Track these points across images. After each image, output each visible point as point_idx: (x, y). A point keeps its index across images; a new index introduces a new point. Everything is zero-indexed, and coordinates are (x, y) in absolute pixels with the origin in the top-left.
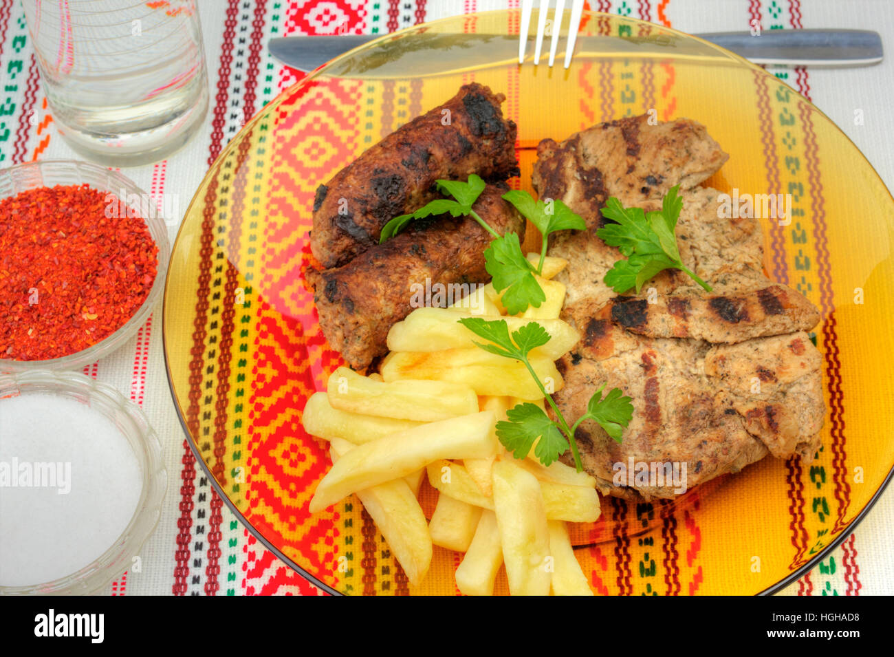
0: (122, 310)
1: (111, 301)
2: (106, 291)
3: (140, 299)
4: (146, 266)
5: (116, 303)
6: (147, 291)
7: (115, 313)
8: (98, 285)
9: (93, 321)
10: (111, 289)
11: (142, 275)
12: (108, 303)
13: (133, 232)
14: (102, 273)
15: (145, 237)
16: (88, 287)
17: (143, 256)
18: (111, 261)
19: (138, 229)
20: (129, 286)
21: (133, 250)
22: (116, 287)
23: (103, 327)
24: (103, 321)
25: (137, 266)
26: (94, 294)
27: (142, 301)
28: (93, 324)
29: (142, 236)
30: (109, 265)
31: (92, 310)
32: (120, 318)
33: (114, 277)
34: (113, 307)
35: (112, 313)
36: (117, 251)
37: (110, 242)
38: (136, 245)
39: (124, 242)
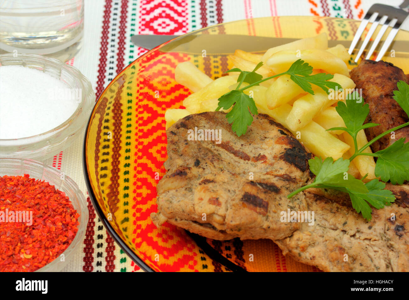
0: (51, 253)
1: (43, 246)
2: (39, 239)
3: (65, 246)
4: (70, 225)
5: (47, 248)
6: (70, 241)
7: (45, 255)
8: (33, 235)
9: (28, 259)
10: (43, 238)
11: (67, 230)
12: (40, 248)
13: (61, 203)
14: (37, 227)
15: (69, 207)
16: (26, 236)
17: (68, 218)
18: (44, 220)
19: (64, 202)
20: (57, 237)
21: (61, 214)
22: (47, 236)
23: (36, 264)
24: (36, 260)
25: (63, 224)
26: (30, 241)
27: (66, 248)
28: (28, 262)
29: (67, 206)
30: (42, 222)
31: (28, 252)
32: (49, 259)
33: (46, 230)
34: (44, 251)
35: (43, 255)
36: (48, 214)
37: (44, 208)
38: (63, 211)
39: (54, 209)
